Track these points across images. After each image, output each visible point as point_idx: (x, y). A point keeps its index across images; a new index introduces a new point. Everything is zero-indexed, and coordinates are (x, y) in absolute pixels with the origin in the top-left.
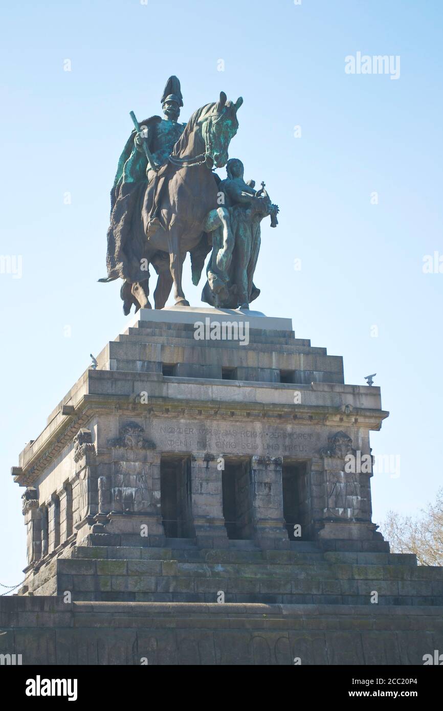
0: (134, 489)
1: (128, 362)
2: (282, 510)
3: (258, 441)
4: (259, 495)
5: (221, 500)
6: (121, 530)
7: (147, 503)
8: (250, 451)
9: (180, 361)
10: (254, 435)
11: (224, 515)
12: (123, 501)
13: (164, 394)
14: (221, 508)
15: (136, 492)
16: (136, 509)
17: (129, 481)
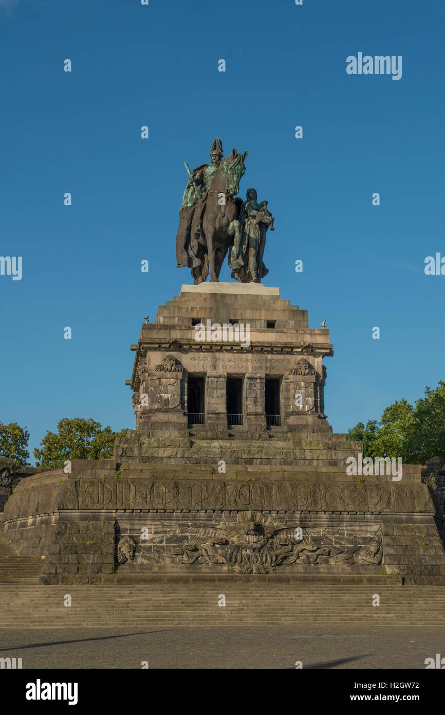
0: (170, 395)
1: (170, 318)
2: (264, 406)
3: (249, 364)
4: (250, 397)
5: (225, 401)
6: (161, 420)
7: (178, 403)
8: (243, 371)
9: (203, 316)
10: (247, 360)
11: (227, 410)
12: (163, 402)
13: (189, 338)
14: (225, 406)
15: (171, 396)
16: (171, 407)
17: (167, 390)
